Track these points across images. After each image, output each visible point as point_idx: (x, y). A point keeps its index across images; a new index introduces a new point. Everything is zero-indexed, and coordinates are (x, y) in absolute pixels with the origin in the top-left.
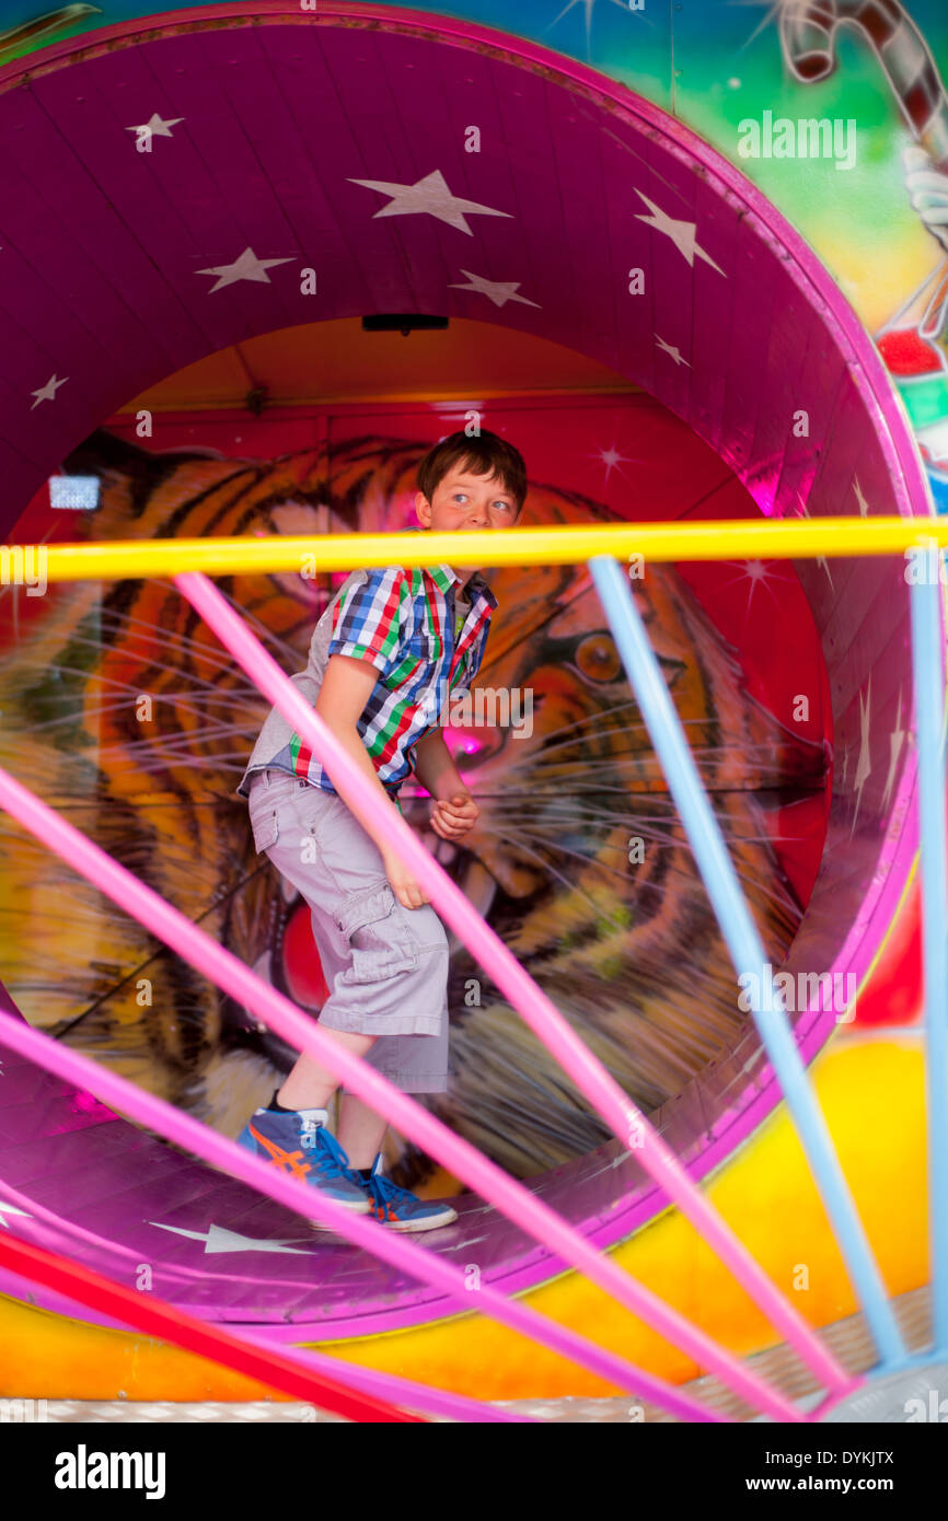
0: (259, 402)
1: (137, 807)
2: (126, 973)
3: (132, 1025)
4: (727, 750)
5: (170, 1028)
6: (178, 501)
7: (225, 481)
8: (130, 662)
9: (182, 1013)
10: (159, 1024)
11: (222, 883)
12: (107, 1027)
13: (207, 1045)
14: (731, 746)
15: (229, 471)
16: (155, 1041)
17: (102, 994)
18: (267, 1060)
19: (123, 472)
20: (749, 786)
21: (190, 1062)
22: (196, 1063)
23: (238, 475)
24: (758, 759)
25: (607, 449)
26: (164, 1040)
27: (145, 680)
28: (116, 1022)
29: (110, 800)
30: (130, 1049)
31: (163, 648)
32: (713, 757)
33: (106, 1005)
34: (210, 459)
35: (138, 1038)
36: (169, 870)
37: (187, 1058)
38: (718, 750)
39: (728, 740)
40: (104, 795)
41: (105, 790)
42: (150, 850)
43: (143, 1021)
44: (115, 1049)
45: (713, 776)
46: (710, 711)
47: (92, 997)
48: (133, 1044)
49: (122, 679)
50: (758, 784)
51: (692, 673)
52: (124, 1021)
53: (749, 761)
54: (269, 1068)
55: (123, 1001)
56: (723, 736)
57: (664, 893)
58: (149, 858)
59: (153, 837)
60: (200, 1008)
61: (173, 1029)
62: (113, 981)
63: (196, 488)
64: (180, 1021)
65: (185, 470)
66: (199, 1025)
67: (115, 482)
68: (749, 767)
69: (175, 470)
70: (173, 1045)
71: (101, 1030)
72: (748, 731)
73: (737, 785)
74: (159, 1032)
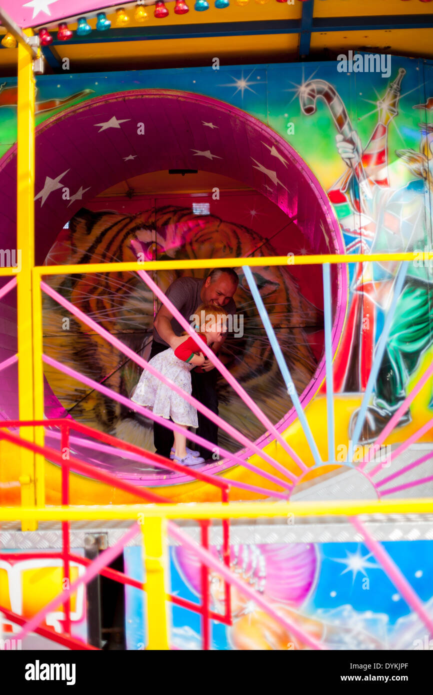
0: (131, 194)
1: (90, 335)
2: (88, 393)
3: (90, 411)
4: (294, 313)
5: (103, 411)
6: (103, 229)
7: (119, 222)
8: (87, 285)
9: (107, 406)
10: (100, 410)
11: (120, 361)
12: (81, 411)
13: (116, 417)
14: (296, 312)
15: (120, 218)
16: (98, 416)
17: (80, 400)
18: (137, 422)
19: (83, 219)
20: (301, 326)
21: (111, 423)
22: (112, 423)
23: (124, 219)
24: (305, 317)
25: (252, 210)
26: (101, 416)
27: (93, 291)
28: (85, 410)
29: (81, 333)
30: (89, 419)
31: (99, 280)
32: (289, 316)
33: (81, 404)
34: (113, 214)
35: (92, 415)
36: (102, 357)
37: (109, 421)
38: (291, 314)
39: (295, 310)
40: (79, 331)
41: (79, 330)
42: (95, 350)
43: (94, 409)
44: (84, 419)
45: (289, 322)
46: (288, 300)
47: (76, 401)
48: (91, 417)
49: (84, 291)
50: (304, 325)
51: (282, 286)
52: (87, 409)
53: (301, 317)
54: (138, 425)
55: (87, 402)
56: (293, 309)
57: (273, 363)
58: (95, 353)
59: (96, 346)
60: (114, 404)
61: (104, 411)
62: (83, 395)
63: (109, 224)
64: (107, 409)
65: (105, 218)
66: (114, 410)
67: (80, 222)
68: (302, 319)
69: (101, 218)
70: (104, 417)
71: (79, 412)
72: (301, 307)
73: (298, 326)
74: (100, 413)
